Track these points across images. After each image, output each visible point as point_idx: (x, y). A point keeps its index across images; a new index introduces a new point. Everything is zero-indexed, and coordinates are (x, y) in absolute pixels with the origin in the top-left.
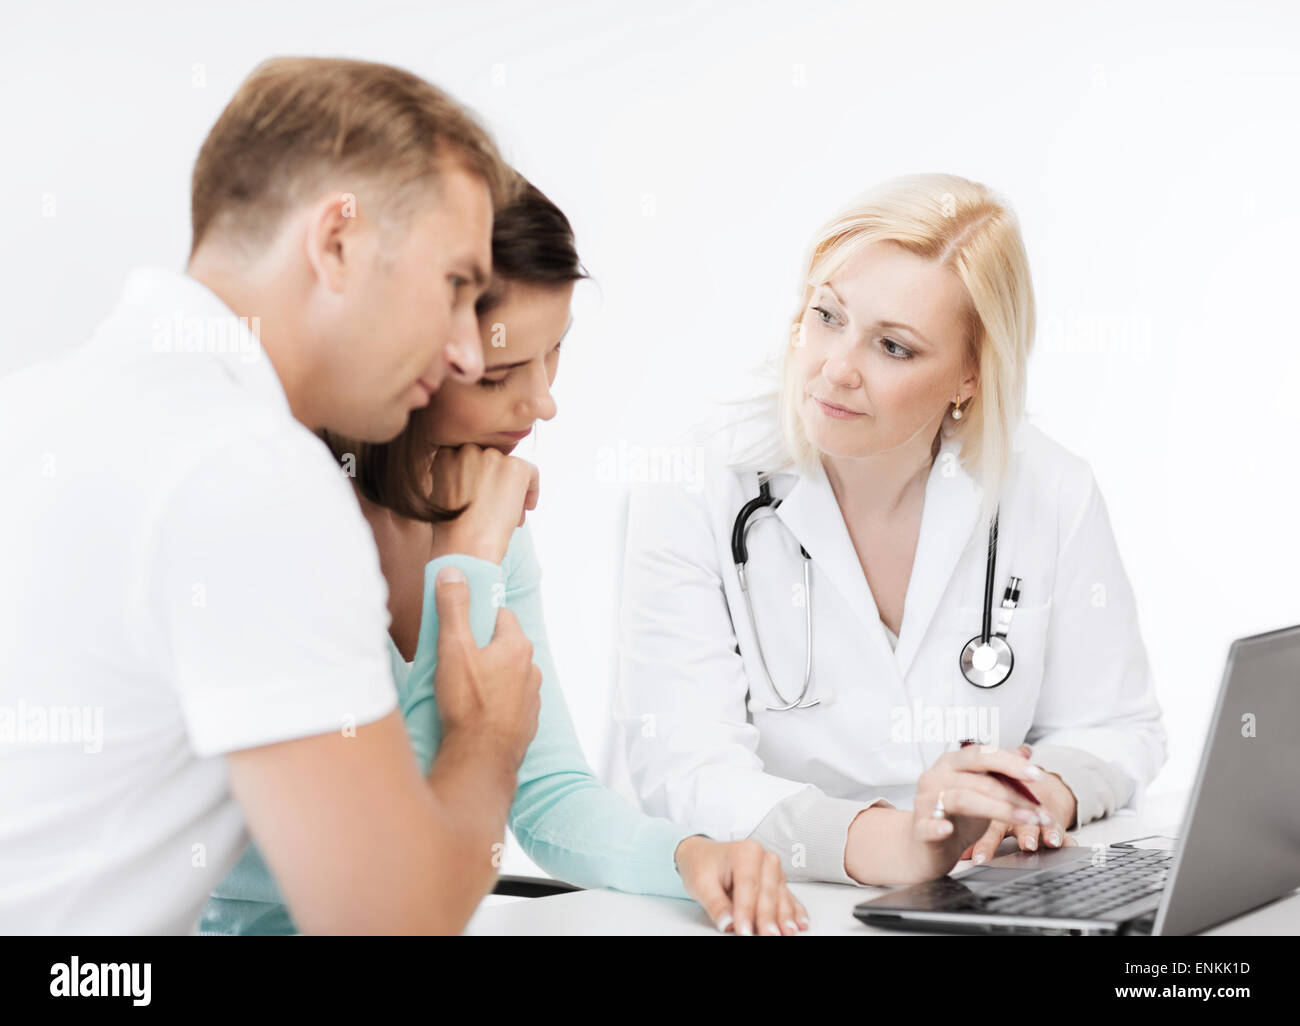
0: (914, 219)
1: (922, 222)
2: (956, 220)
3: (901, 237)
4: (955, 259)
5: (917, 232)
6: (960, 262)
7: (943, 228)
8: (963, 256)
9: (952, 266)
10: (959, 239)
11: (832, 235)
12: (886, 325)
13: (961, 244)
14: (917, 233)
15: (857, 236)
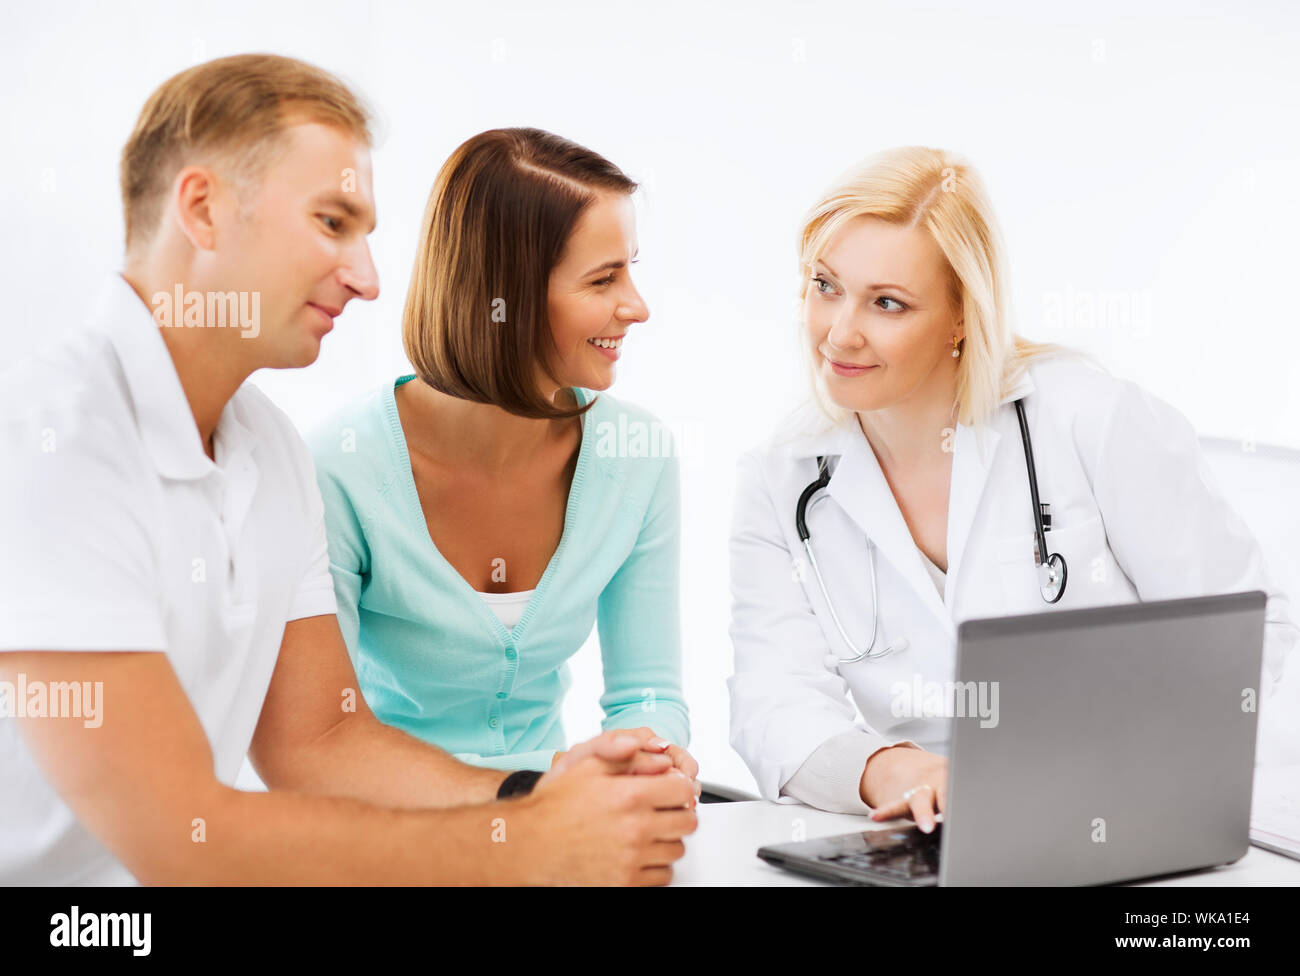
0: (884, 192)
1: (891, 193)
2: (921, 186)
3: (874, 210)
4: (925, 219)
5: (887, 203)
6: (931, 224)
7: (909, 195)
8: (932, 217)
9: (923, 227)
10: (927, 202)
11: (815, 218)
12: (876, 288)
13: (929, 206)
14: (889, 204)
15: (836, 215)
